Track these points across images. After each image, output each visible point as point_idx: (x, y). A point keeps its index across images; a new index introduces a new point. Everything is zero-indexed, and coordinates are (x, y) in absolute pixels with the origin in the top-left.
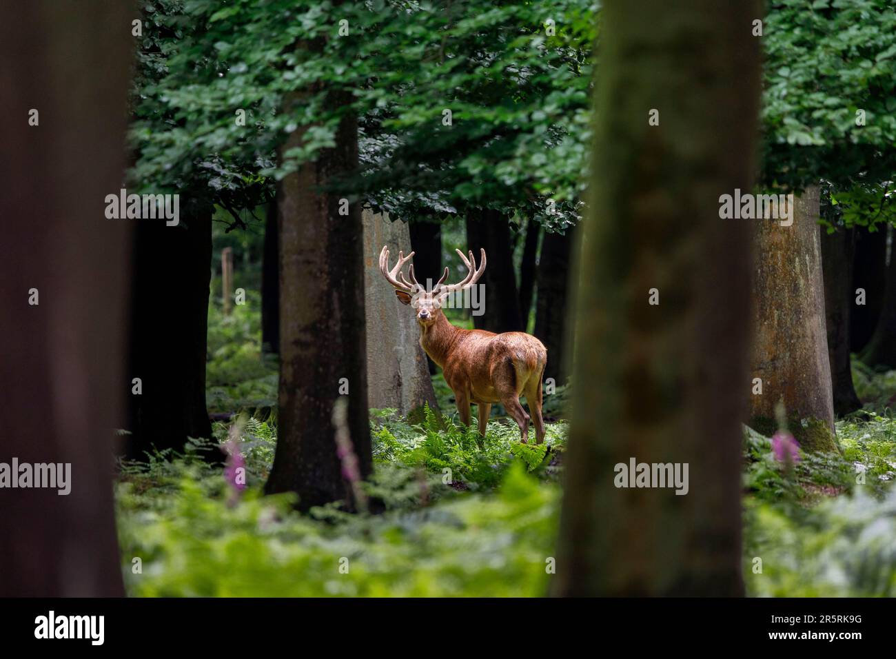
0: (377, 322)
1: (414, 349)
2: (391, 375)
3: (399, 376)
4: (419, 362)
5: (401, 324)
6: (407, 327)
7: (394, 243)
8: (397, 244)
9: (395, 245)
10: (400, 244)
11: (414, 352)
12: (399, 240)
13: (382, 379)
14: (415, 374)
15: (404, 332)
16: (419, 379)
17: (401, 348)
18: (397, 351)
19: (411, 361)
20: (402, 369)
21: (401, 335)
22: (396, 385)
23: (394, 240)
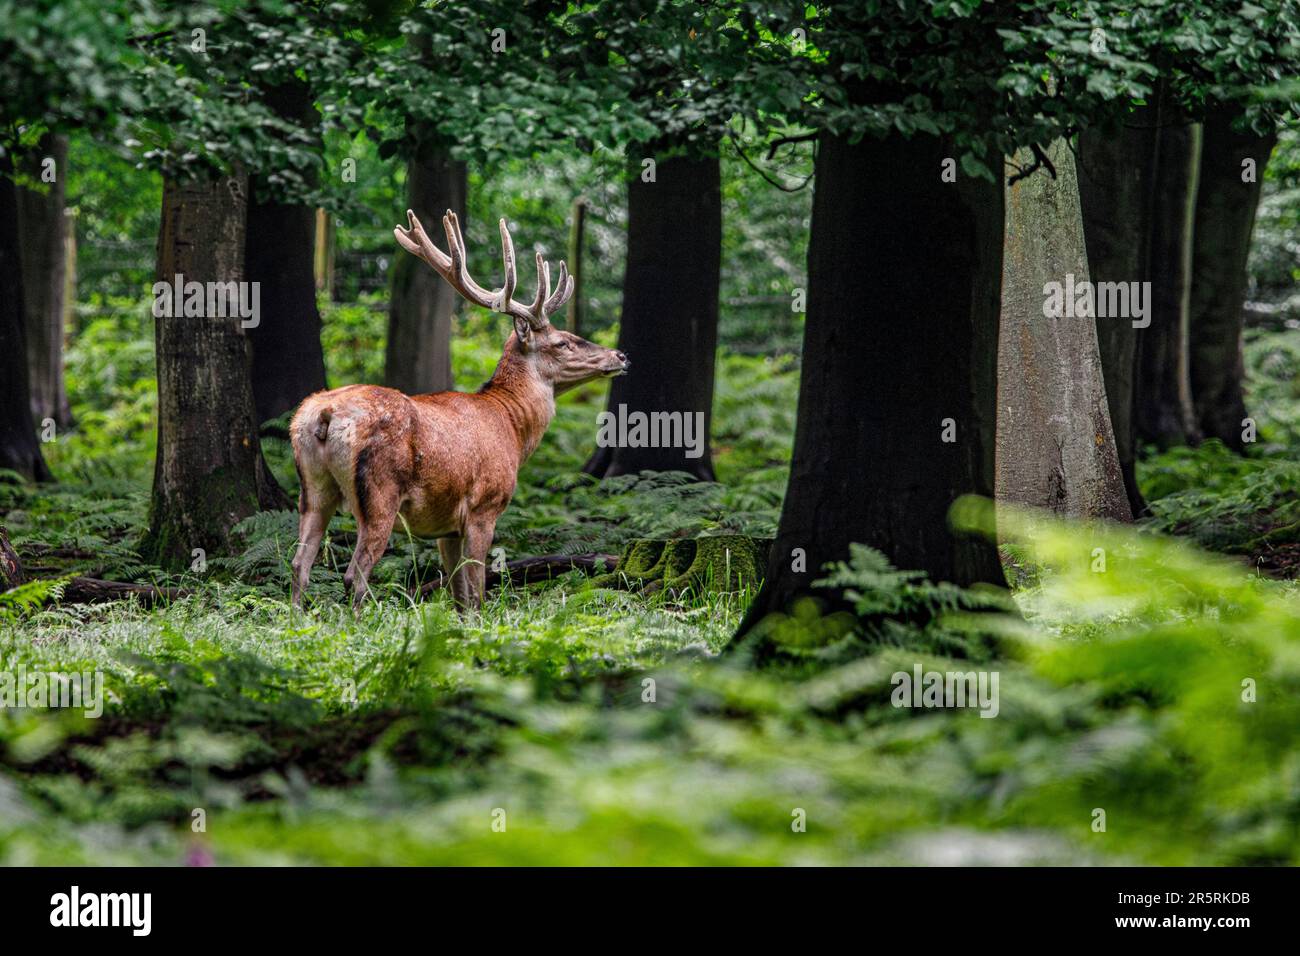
0: (1014, 366)
1: (1090, 421)
2: (1044, 475)
3: (1060, 477)
4: (1102, 448)
5: (1063, 370)
6: (1076, 376)
7: (1049, 202)
8: (1055, 206)
9: (1050, 207)
10: (1060, 204)
11: (1091, 427)
12: (1059, 195)
13: (1022, 484)
14: (1093, 474)
15: (1069, 386)
16: (1101, 483)
17: (1065, 419)
18: (1055, 425)
19: (1084, 447)
20: (1065, 463)
21: (1063, 392)
22: (1054, 494)
23: (1048, 195)
